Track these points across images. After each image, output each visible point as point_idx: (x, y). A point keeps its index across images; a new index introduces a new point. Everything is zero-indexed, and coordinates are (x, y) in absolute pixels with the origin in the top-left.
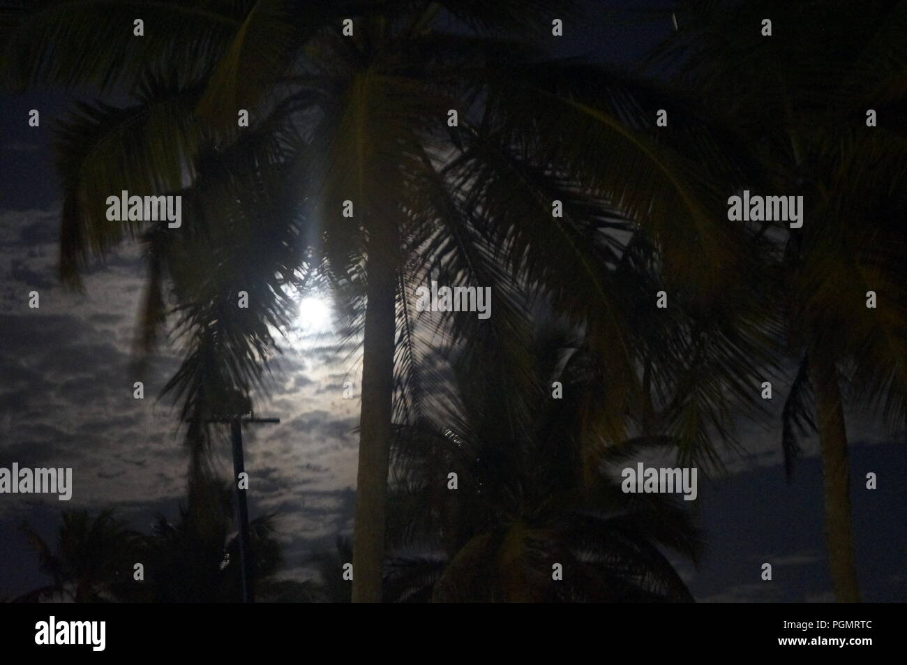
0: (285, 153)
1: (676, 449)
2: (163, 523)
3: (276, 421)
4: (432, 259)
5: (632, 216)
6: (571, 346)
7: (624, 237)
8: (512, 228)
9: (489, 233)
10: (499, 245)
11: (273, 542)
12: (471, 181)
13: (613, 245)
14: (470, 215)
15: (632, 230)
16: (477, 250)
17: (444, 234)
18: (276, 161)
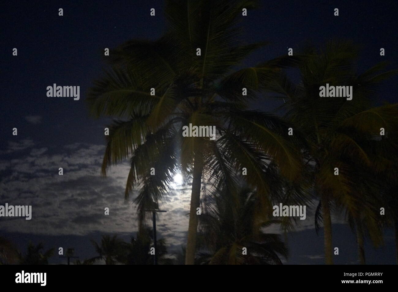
0: (171, 135)
1: (281, 224)
2: (133, 240)
3: (166, 211)
4: (212, 167)
5: (271, 156)
6: (251, 192)
7: (268, 162)
8: (236, 159)
9: (229, 160)
10: (232, 164)
11: (164, 247)
12: (224, 145)
13: (265, 164)
14: (224, 154)
15: (270, 160)
16: (225, 165)
17: (216, 159)
18: (168, 137)
